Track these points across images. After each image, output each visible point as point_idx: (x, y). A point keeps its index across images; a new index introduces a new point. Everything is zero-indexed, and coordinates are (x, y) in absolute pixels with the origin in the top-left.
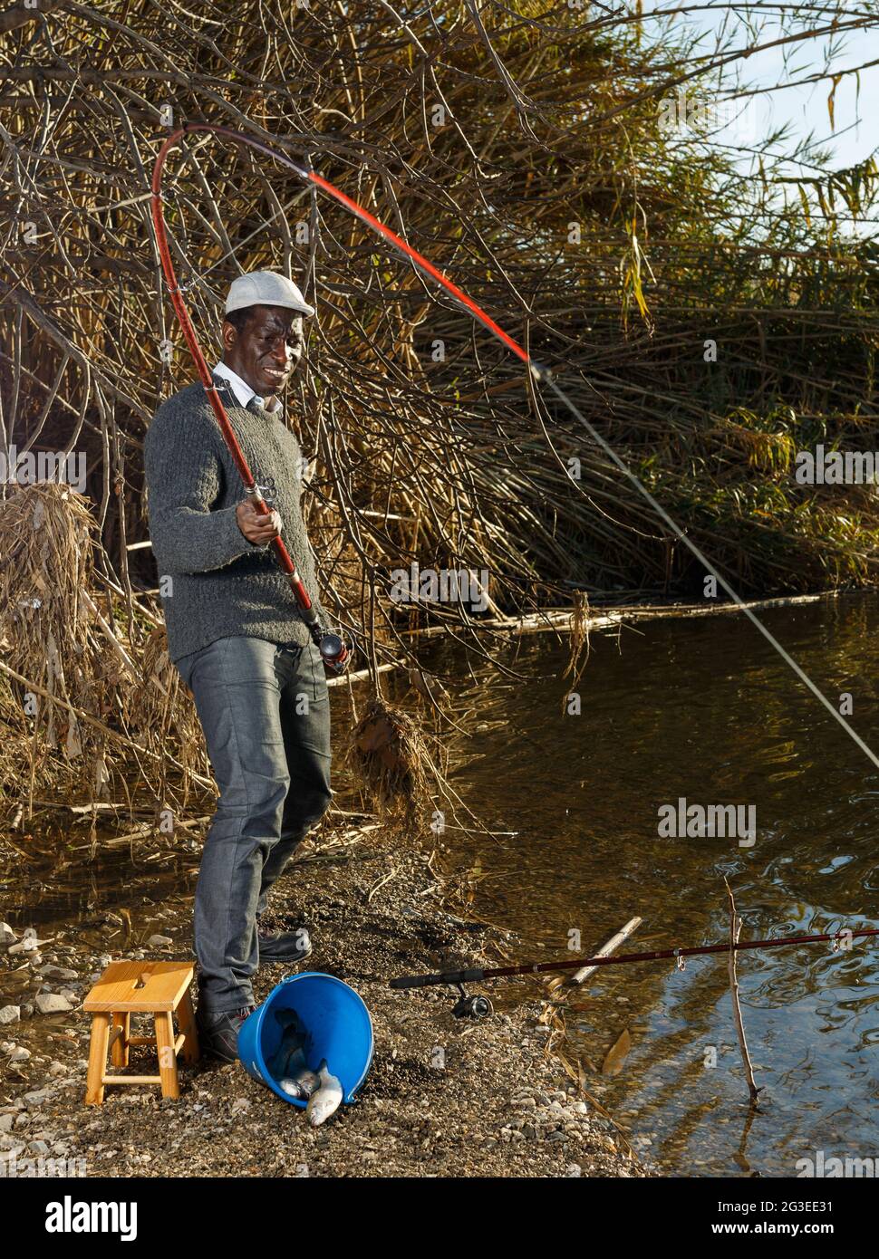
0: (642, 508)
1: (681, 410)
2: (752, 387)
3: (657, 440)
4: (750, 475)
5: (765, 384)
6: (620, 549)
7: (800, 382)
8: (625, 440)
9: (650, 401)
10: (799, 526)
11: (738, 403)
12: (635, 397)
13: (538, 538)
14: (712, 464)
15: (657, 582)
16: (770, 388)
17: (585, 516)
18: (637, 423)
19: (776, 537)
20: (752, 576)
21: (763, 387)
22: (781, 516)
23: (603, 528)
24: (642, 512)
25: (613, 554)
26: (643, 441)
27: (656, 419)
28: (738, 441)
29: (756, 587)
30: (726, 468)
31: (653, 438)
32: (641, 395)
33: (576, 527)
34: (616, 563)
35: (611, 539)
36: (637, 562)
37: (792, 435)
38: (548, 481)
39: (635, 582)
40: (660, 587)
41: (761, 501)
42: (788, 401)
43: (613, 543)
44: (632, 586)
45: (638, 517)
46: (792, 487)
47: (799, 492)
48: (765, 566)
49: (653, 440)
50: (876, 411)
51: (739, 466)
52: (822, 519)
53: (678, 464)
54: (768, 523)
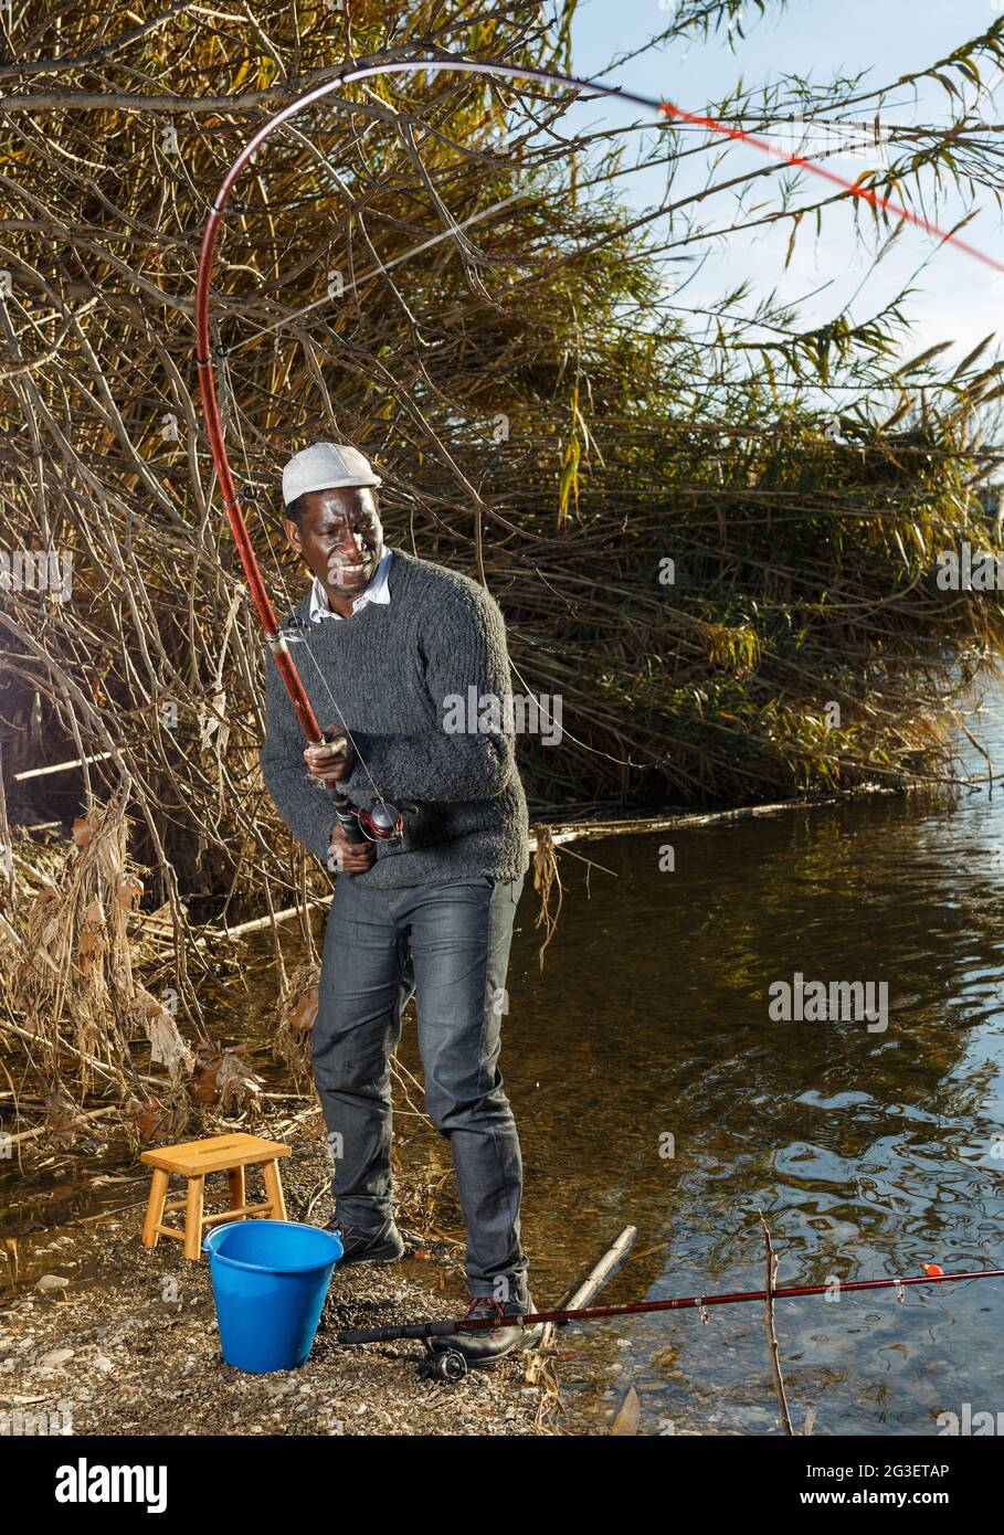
1: (633, 604)
2: (709, 576)
3: (608, 636)
4: (710, 673)
5: (723, 573)
6: (571, 757)
7: (762, 571)
8: (574, 638)
9: (600, 594)
10: (764, 728)
12: (584, 589)
14: (669, 662)
15: (612, 794)
16: (728, 577)
18: (586, 619)
19: (741, 740)
20: (715, 784)
21: (721, 576)
22: (744, 716)
24: (595, 717)
25: (564, 764)
26: (594, 638)
27: (607, 614)
28: (696, 636)
29: (719, 796)
30: (684, 666)
31: (604, 635)
32: (591, 588)
34: (566, 773)
36: (590, 771)
37: (755, 628)
39: (586, 793)
40: (613, 798)
42: (749, 591)
44: (585, 799)
45: (589, 722)
46: (756, 684)
47: (763, 689)
48: (729, 772)
49: (602, 636)
50: (844, 600)
51: (698, 663)
52: (788, 719)
53: (632, 662)
54: (730, 724)
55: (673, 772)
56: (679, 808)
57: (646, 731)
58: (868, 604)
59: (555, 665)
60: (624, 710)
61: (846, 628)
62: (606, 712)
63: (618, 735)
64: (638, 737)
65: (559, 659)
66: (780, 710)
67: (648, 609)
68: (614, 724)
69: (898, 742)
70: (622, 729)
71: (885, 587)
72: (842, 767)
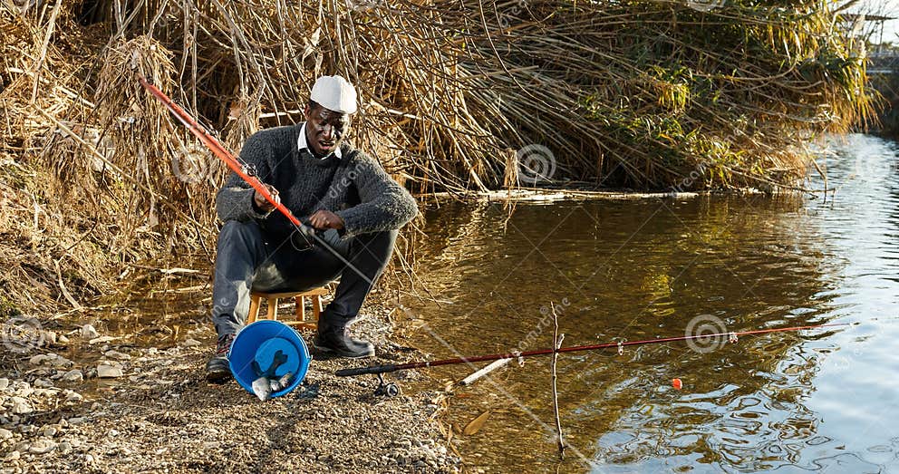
0: (585, 127)
1: (616, 65)
2: (665, 54)
3: (598, 83)
4: (658, 112)
5: (674, 52)
6: (569, 153)
7: (698, 53)
8: (577, 83)
9: (597, 58)
10: (688, 147)
11: (655, 63)
12: (588, 54)
13: (514, 141)
14: (634, 101)
15: (592, 178)
16: (677, 55)
17: (547, 130)
18: (587, 72)
19: (673, 152)
20: (655, 177)
21: (673, 55)
22: (676, 138)
23: (558, 139)
24: (585, 130)
25: (564, 157)
26: (590, 84)
27: (600, 70)
28: (652, 88)
29: (656, 185)
30: (643, 105)
31: (597, 82)
32: (591, 53)
33: (541, 137)
34: (566, 163)
35: (563, 146)
36: (579, 163)
37: (689, 86)
38: (524, 105)
39: (577, 177)
40: (593, 181)
41: (664, 128)
42: (689, 65)
43: (564, 149)
44: (575, 179)
45: (582, 133)
46: (686, 120)
47: (691, 124)
48: (665, 172)
49: (596, 83)
50: (747, 75)
51: (652, 104)
52: (704, 143)
53: (612, 100)
54: (668, 143)
55: (631, 168)
56: (631, 190)
57: (615, 141)
58: (761, 79)
59: (564, 96)
60: (604, 127)
61: (747, 93)
62: (592, 128)
63: (598, 142)
64: (611, 145)
65: (567, 93)
66: (699, 137)
67: (625, 70)
68: (595, 135)
69: (771, 164)
70: (601, 139)
71: (774, 70)
72: (733, 174)
